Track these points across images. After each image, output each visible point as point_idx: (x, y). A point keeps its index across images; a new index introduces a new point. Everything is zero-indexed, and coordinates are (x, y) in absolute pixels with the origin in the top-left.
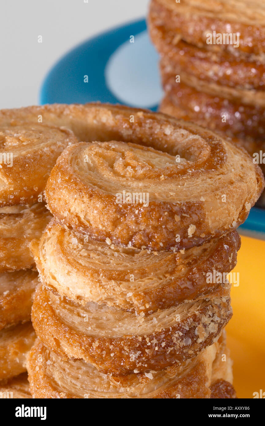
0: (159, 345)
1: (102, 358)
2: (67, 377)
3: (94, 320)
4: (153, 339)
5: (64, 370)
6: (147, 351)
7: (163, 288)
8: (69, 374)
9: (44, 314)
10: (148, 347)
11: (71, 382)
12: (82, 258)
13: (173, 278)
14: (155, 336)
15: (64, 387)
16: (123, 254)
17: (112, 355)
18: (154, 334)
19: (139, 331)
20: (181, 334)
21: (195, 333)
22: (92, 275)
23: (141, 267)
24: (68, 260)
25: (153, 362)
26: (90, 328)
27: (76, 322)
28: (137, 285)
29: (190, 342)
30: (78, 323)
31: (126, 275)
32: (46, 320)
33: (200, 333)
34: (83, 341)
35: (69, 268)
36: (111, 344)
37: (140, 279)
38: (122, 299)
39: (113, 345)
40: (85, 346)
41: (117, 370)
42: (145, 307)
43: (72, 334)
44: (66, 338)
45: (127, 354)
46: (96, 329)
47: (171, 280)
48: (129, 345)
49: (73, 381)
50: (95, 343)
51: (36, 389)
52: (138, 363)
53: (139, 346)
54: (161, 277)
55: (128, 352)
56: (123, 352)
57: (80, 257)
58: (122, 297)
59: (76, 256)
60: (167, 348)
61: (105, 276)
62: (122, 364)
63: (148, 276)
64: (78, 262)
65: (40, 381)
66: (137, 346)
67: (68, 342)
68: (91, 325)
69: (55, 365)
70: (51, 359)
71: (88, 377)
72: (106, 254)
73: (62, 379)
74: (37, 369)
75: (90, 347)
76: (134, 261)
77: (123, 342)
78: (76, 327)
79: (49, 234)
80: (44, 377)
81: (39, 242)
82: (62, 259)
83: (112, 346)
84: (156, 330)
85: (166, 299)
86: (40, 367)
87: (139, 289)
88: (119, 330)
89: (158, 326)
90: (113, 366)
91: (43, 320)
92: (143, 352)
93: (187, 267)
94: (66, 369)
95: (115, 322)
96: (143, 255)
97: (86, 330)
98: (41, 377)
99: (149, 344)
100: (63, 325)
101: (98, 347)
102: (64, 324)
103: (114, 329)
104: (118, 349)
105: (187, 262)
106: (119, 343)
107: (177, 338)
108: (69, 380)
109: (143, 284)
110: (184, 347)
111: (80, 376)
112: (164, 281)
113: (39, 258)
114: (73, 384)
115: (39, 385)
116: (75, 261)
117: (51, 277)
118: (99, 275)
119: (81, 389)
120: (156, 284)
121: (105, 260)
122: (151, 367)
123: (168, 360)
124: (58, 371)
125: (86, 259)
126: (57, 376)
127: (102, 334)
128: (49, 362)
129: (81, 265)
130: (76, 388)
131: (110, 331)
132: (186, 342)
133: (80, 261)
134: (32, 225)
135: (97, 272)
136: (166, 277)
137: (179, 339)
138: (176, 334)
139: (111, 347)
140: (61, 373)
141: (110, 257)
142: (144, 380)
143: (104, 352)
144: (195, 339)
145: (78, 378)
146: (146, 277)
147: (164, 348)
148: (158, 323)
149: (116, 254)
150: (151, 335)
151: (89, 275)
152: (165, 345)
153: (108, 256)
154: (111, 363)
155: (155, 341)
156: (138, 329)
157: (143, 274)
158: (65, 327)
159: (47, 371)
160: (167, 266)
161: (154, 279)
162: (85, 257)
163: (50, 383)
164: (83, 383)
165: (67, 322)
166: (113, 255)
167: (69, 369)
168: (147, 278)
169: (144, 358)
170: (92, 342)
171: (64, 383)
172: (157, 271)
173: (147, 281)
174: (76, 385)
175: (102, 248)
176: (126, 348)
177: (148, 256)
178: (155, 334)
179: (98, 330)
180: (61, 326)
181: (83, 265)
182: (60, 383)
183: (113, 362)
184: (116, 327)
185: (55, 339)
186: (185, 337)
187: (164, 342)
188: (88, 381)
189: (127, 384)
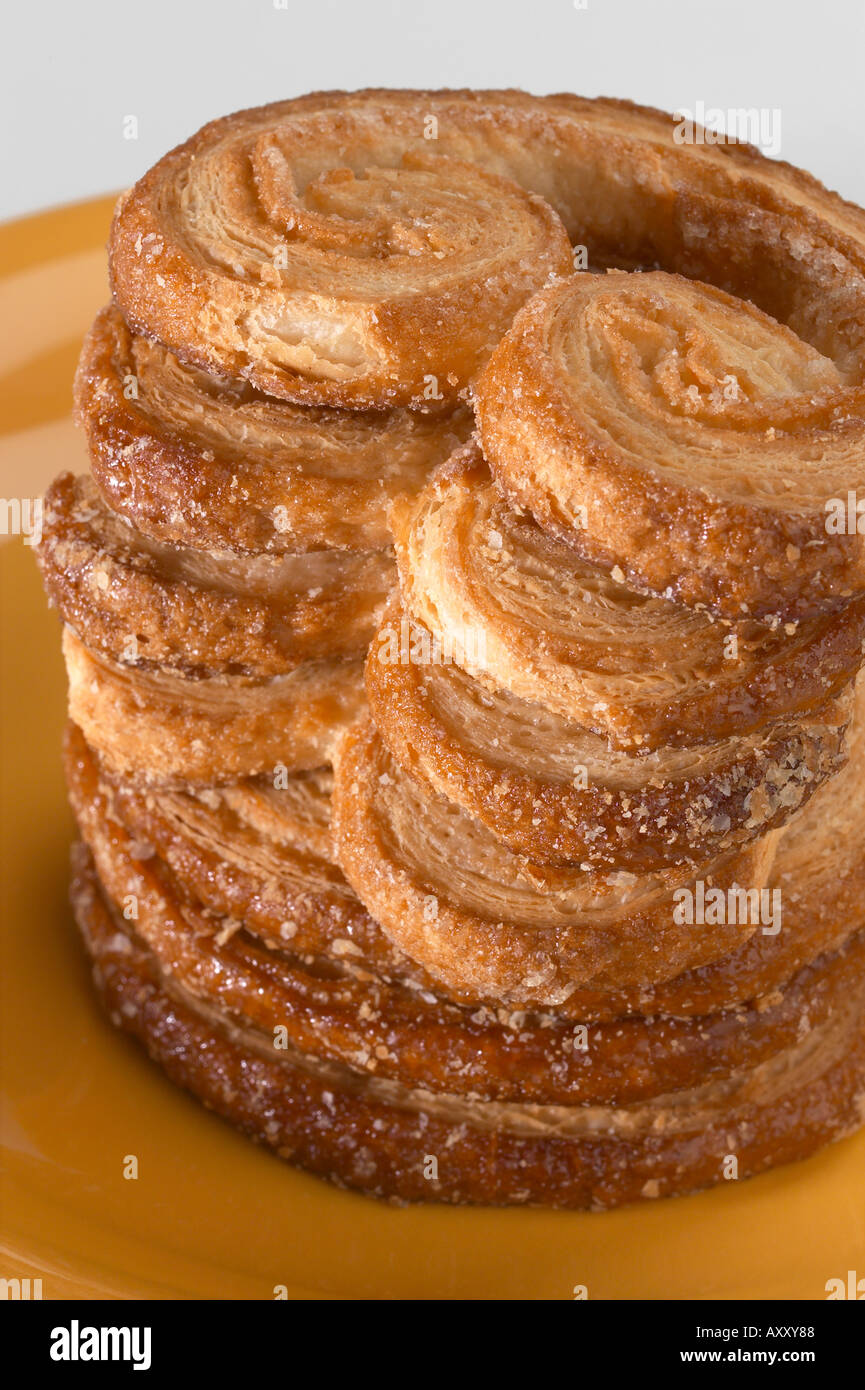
0: (650, 821)
1: (512, 821)
2: (422, 827)
3: (509, 721)
4: (638, 805)
5: (418, 806)
6: (619, 829)
7: (683, 705)
8: (427, 820)
9: (394, 676)
10: (625, 823)
11: (428, 842)
12: (507, 591)
13: (712, 684)
14: (646, 798)
15: (408, 853)
16: (604, 601)
17: (536, 822)
18: (644, 790)
19: (612, 772)
20: (709, 804)
21: (742, 807)
22: (520, 641)
23: (642, 643)
24: (472, 587)
25: (629, 856)
26: (496, 742)
27: (467, 719)
28: (622, 686)
29: (727, 823)
30: (472, 720)
31: (602, 656)
32: (395, 695)
33: (756, 807)
34: (474, 773)
35: (469, 606)
36: (538, 797)
37: (632, 674)
38: (582, 710)
39: (542, 799)
40: (476, 786)
41: (542, 854)
42: (633, 741)
43: (451, 750)
44: (436, 755)
45: (571, 827)
46: (509, 747)
47: (707, 687)
48: (580, 809)
49: (434, 841)
50: (500, 785)
51: (344, 839)
52: (594, 852)
53: (602, 816)
54: (685, 675)
55: (572, 823)
56: (562, 820)
57: (500, 586)
58: (583, 706)
59: (493, 581)
60: (669, 832)
61: (551, 650)
62: (556, 846)
63: (653, 670)
64: (493, 598)
65: (355, 824)
66: (599, 814)
67: (439, 767)
68: (500, 734)
69: (399, 788)
70: (391, 770)
71: (470, 840)
72: (564, 592)
73: (409, 829)
74: (355, 789)
75: (488, 790)
76: (627, 625)
77: (567, 798)
78: (463, 730)
79: (440, 495)
80: (367, 817)
81: (413, 504)
82: (457, 582)
83: (539, 802)
84: (653, 782)
85: (687, 730)
86: (363, 787)
87: (627, 699)
88: (564, 762)
89: (659, 772)
90: (533, 845)
91: (387, 692)
92: (611, 831)
93: (753, 660)
94: (424, 806)
95: (559, 738)
96: (651, 612)
97: (486, 744)
98: (360, 813)
99: (628, 815)
100: (433, 720)
101: (506, 797)
102: (438, 719)
103: (552, 756)
104: (552, 812)
105: (754, 648)
106: (557, 798)
107: (696, 812)
108: (424, 837)
109: (637, 685)
110: (710, 834)
111: (452, 831)
112: (689, 687)
113: (406, 548)
114: (433, 848)
115: (352, 832)
116: (487, 593)
117: (425, 605)
118: (536, 645)
119: (449, 865)
120: (668, 693)
121: (560, 607)
122: (623, 864)
123: (666, 856)
124: (403, 805)
125: (514, 595)
126: (397, 817)
127: (525, 760)
128: (385, 779)
129: (499, 606)
130: (436, 861)
131: (543, 761)
132: (717, 823)
133: (499, 598)
134: (406, 454)
135: (534, 635)
136: (696, 679)
137: (700, 816)
138: (696, 802)
139: (537, 804)
140: (409, 812)
141: (571, 602)
142: (601, 888)
143: (518, 812)
144: (740, 820)
145: (447, 835)
146: (647, 669)
147: (662, 830)
148: (660, 763)
149: (588, 596)
150: (637, 792)
151: (514, 639)
152: (665, 823)
153: (569, 600)
154: (530, 837)
155: (642, 811)
156: (610, 768)
157: (643, 661)
158: (437, 728)
159: (377, 801)
160: (705, 650)
161: (668, 678)
162: (512, 588)
163: (377, 834)
164: (455, 850)
165: (444, 712)
166: (580, 597)
167: (428, 807)
168: (653, 674)
169: (608, 845)
170: (494, 783)
171: (411, 840)
172: (677, 660)
173: (648, 681)
174: (439, 854)
175: (559, 571)
176: (570, 814)
177: (664, 618)
178: (647, 792)
179: (514, 752)
180: (427, 722)
181: (505, 609)
182: (401, 839)
183: (534, 837)
184: (557, 752)
185: (409, 745)
186: (717, 812)
187: (664, 815)
188: (468, 849)
189: (561, 883)
